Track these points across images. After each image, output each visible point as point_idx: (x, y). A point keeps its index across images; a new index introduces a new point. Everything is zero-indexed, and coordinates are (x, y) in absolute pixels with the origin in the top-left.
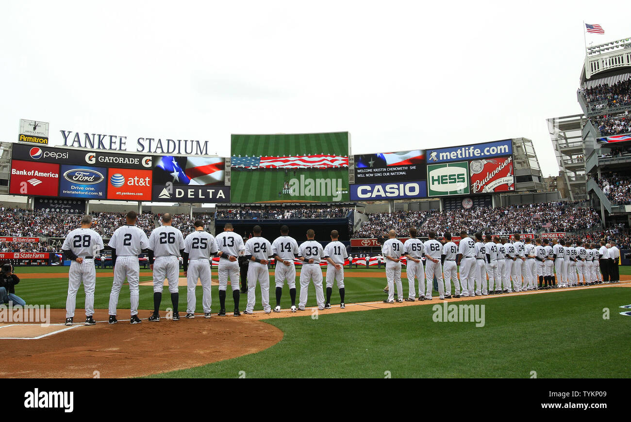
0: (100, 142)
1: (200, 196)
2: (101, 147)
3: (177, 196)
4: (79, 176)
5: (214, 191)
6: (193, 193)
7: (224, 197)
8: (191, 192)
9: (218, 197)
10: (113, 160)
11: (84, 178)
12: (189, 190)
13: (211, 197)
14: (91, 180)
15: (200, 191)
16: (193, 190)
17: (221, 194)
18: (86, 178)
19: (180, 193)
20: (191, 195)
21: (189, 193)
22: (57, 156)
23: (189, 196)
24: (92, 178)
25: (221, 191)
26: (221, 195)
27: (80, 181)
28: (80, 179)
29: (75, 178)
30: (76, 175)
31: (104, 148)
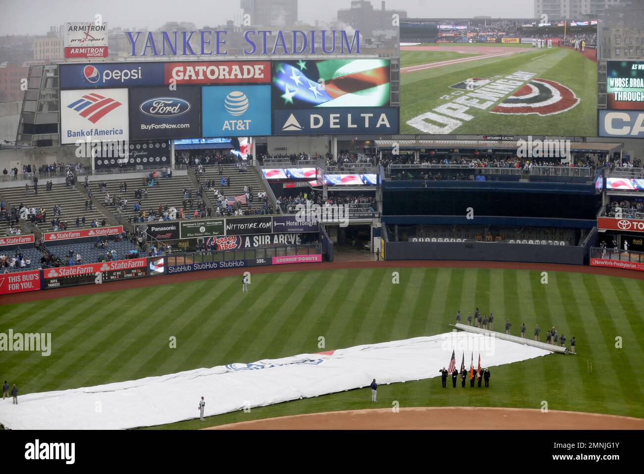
0: (186, 45)
1: (350, 125)
2: (187, 52)
3: (312, 126)
4: (159, 106)
5: (372, 115)
6: (337, 121)
7: (388, 126)
8: (335, 118)
9: (378, 126)
10: (205, 73)
11: (165, 109)
12: (332, 116)
13: (367, 125)
14: (175, 111)
15: (349, 116)
16: (338, 115)
17: (383, 120)
18: (168, 108)
19: (317, 121)
20: (335, 124)
21: (332, 121)
22: (123, 77)
23: (332, 126)
24: (177, 108)
25: (383, 116)
26: (383, 123)
27: (160, 114)
28: (160, 111)
29: (153, 110)
30: (154, 105)
31: (193, 53)
